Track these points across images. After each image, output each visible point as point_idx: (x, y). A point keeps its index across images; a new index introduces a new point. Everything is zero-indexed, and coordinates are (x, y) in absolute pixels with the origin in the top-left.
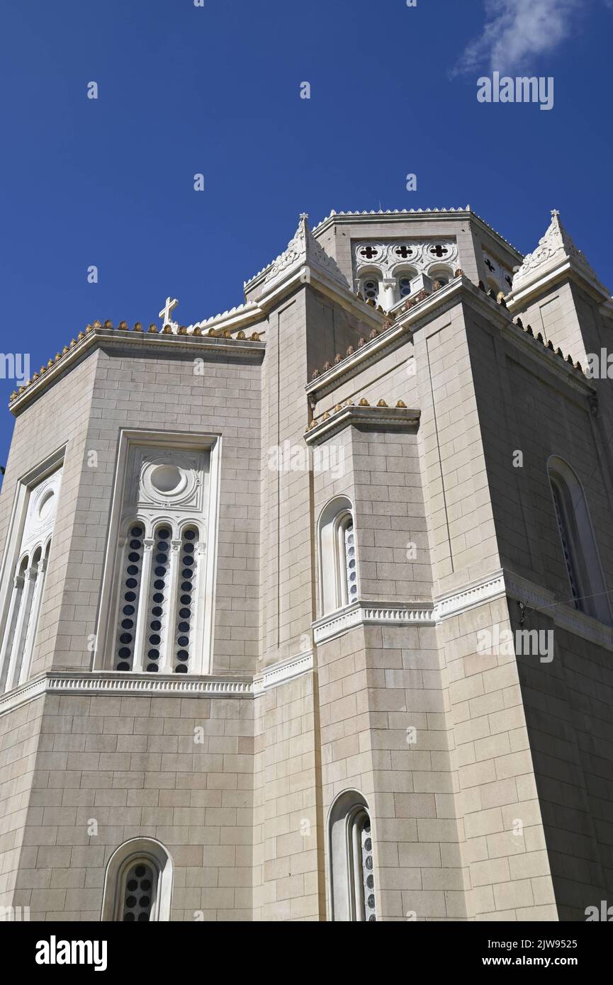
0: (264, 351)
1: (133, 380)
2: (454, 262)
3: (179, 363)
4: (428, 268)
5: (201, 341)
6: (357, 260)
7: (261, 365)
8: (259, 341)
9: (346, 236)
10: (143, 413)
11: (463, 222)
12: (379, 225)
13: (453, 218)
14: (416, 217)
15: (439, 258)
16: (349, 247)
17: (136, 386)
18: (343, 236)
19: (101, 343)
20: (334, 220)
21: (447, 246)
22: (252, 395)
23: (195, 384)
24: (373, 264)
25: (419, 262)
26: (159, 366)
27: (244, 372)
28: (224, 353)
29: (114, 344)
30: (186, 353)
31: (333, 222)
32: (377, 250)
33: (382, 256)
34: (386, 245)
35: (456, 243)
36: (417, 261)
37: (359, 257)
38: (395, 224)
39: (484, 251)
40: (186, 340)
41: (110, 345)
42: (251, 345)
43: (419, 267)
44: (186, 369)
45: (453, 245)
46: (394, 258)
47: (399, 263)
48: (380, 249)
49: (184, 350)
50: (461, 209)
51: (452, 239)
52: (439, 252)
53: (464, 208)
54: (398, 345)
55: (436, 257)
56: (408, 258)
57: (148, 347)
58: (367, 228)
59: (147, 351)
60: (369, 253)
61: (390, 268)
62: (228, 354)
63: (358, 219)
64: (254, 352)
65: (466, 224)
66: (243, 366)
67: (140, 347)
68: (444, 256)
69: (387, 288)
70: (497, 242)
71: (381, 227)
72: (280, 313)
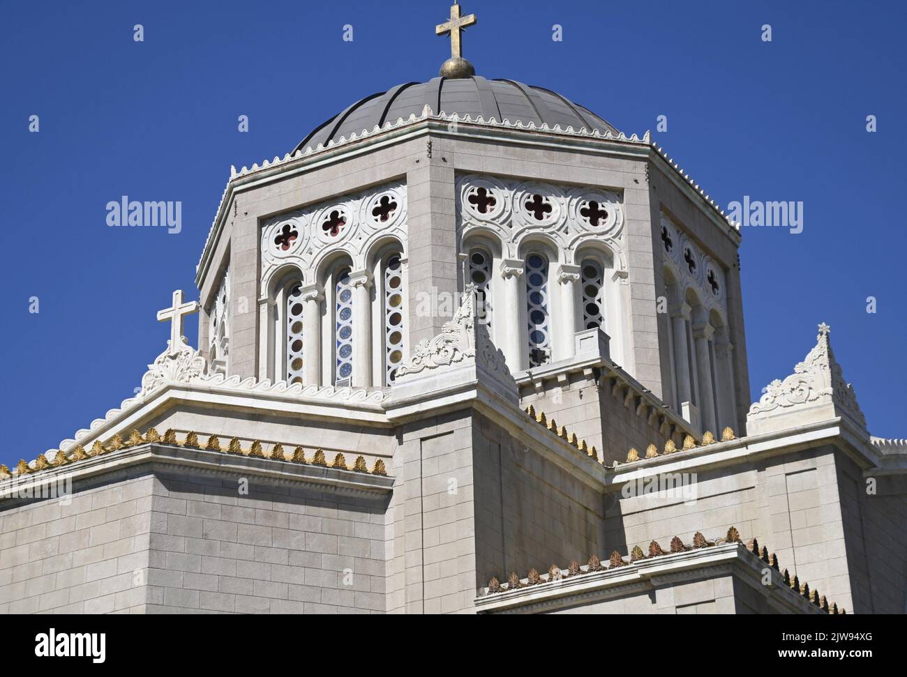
0: (392, 491)
1: (205, 536)
2: (616, 240)
3: (269, 505)
4: (575, 246)
5: (303, 471)
6: (463, 213)
7: (384, 513)
8: (385, 475)
9: (448, 164)
10: (223, 597)
11: (637, 163)
12: (501, 148)
13: (621, 152)
14: (564, 142)
15: (593, 229)
16: (451, 188)
17: (211, 548)
18: (443, 164)
19: (156, 466)
20: (429, 127)
21: (608, 206)
22: (373, 568)
23: (294, 546)
24: (489, 226)
25: (561, 233)
26: (240, 511)
27: (361, 523)
28: (332, 491)
29: (176, 468)
30: (278, 488)
31: (426, 130)
32: (494, 196)
33: (504, 211)
34: (510, 188)
35: (621, 202)
36: (559, 230)
37: (466, 205)
38: (529, 150)
39: (661, 213)
40: (282, 468)
41: (169, 470)
42: (374, 481)
43: (562, 241)
44: (280, 516)
45: (617, 205)
46: (522, 218)
47: (529, 228)
48: (500, 194)
49: (276, 483)
50: (635, 138)
51: (617, 194)
52: (594, 214)
53: (641, 137)
54: (630, 592)
55: (588, 225)
56: (545, 222)
57: (224, 476)
58: (482, 153)
59: (223, 481)
60: (483, 202)
61: (515, 238)
62: (338, 492)
63: (469, 132)
64: (376, 491)
65: (641, 169)
66: (359, 514)
67: (212, 475)
68: (604, 225)
69: (509, 275)
70: (680, 191)
71: (506, 152)
72: (422, 440)
